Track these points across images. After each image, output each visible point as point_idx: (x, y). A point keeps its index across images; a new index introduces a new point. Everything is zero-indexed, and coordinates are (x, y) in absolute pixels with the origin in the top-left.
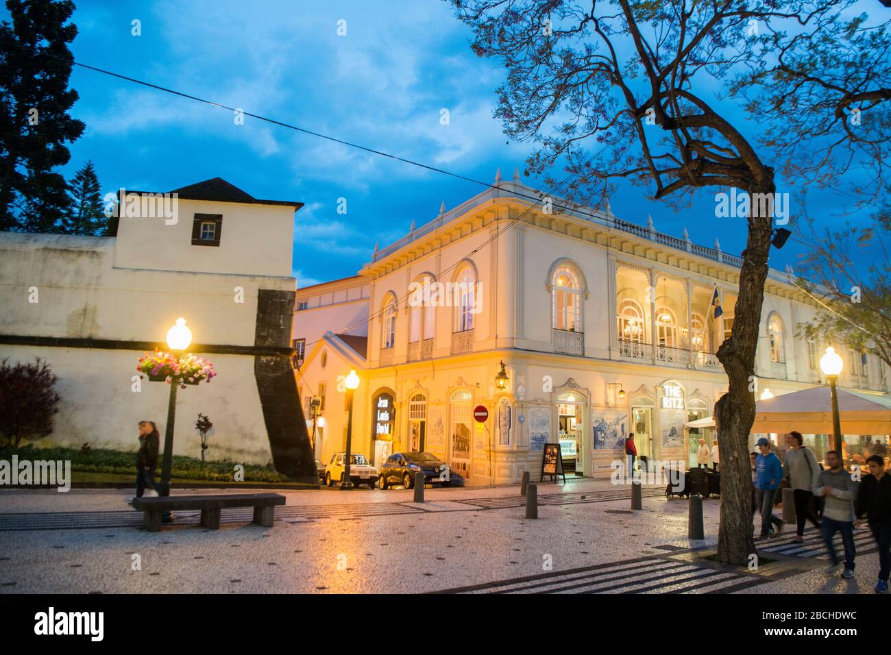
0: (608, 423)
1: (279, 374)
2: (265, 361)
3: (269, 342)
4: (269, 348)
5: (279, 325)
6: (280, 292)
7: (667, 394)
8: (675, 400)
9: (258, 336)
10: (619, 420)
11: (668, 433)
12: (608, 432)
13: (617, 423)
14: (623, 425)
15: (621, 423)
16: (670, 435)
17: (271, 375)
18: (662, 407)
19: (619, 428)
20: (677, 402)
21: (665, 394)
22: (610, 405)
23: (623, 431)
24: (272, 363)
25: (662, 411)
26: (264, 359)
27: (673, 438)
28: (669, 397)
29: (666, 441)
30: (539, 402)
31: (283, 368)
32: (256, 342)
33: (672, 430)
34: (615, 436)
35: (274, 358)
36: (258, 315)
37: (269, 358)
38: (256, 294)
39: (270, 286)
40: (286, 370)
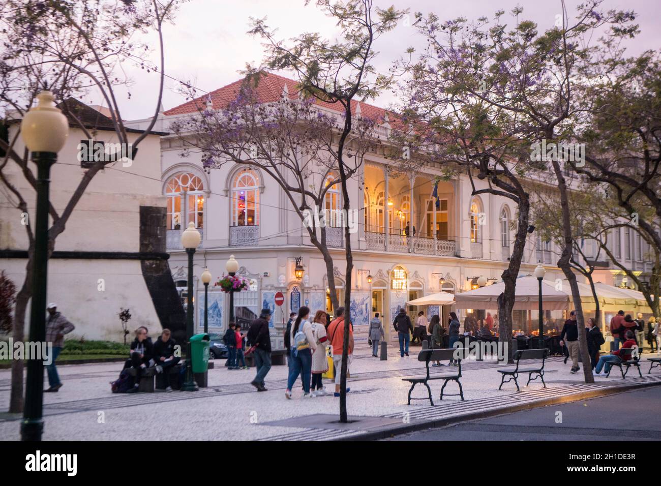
0: (358, 303)
1: (160, 274)
2: (148, 264)
3: (151, 249)
4: (151, 254)
5: (156, 235)
6: (156, 208)
7: (396, 277)
8: (400, 281)
9: (142, 244)
10: (364, 300)
12: (357, 311)
13: (363, 303)
14: (366, 305)
17: (155, 275)
18: (392, 288)
19: (364, 306)
20: (402, 283)
21: (394, 276)
22: (359, 288)
23: (366, 309)
24: (154, 266)
25: (393, 292)
26: (147, 263)
28: (397, 279)
30: (316, 288)
31: (163, 270)
32: (140, 249)
34: (362, 314)
35: (155, 262)
36: (141, 227)
37: (151, 262)
38: (138, 210)
39: (148, 204)
40: (165, 271)
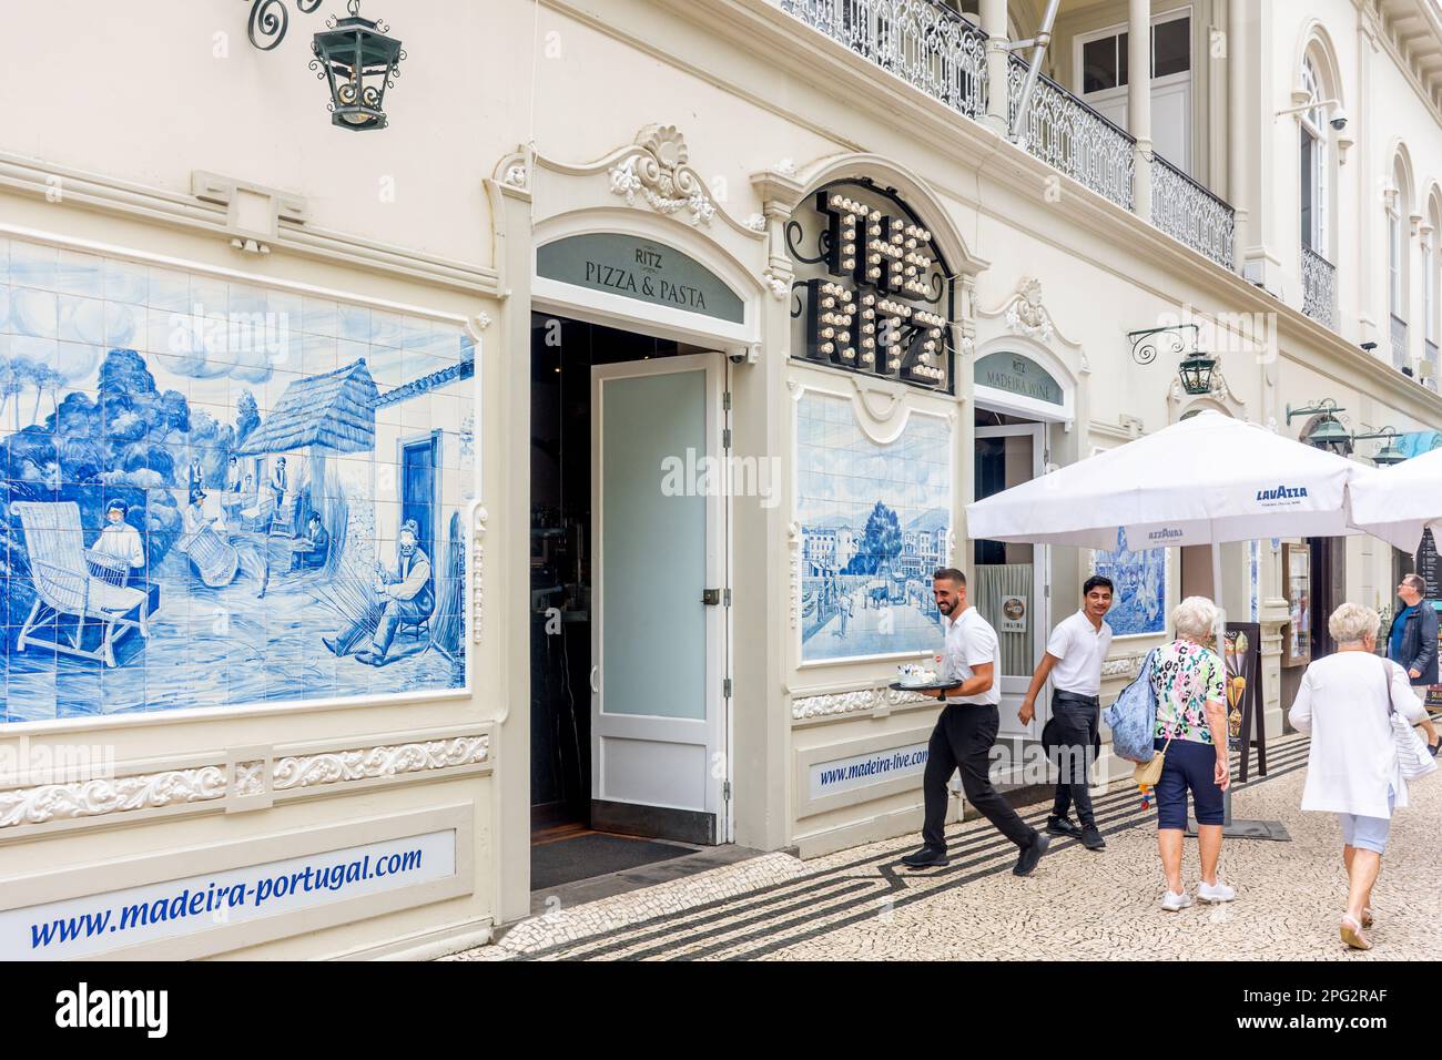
0: (215, 407)
10: (375, 399)
11: (846, 551)
14: (418, 460)
15: (396, 426)
16: (856, 566)
23: (416, 510)
27: (876, 582)
29: (824, 605)
33: (873, 530)
